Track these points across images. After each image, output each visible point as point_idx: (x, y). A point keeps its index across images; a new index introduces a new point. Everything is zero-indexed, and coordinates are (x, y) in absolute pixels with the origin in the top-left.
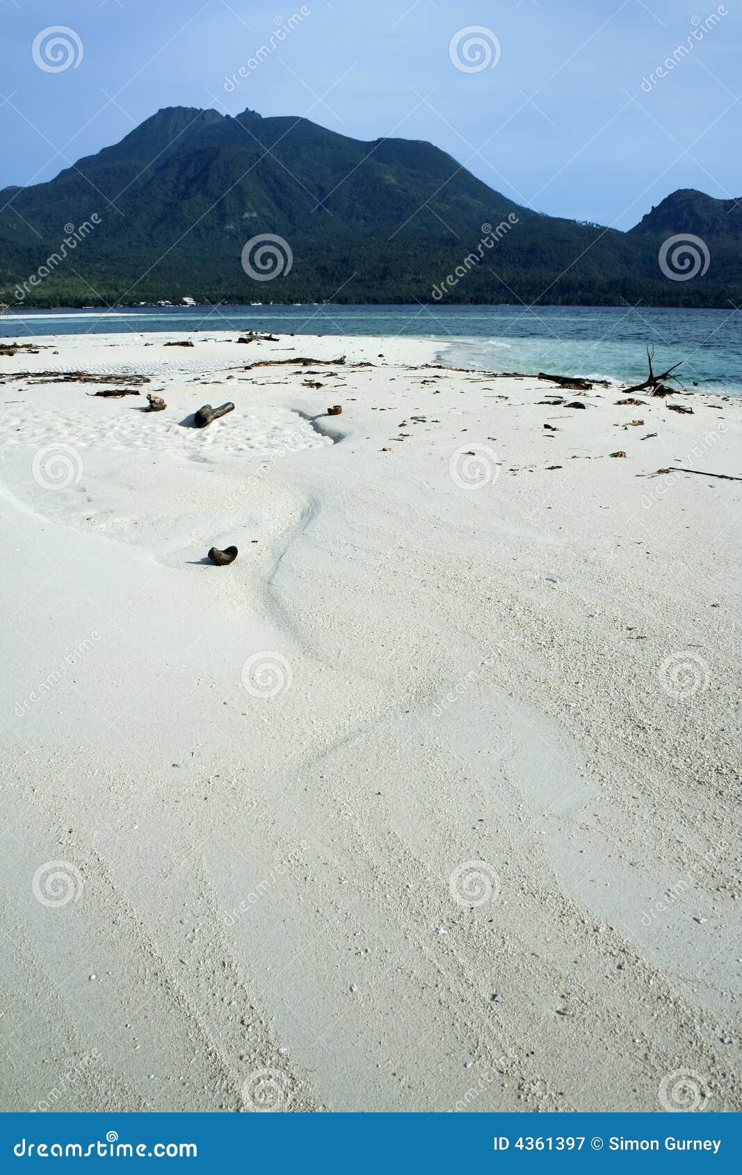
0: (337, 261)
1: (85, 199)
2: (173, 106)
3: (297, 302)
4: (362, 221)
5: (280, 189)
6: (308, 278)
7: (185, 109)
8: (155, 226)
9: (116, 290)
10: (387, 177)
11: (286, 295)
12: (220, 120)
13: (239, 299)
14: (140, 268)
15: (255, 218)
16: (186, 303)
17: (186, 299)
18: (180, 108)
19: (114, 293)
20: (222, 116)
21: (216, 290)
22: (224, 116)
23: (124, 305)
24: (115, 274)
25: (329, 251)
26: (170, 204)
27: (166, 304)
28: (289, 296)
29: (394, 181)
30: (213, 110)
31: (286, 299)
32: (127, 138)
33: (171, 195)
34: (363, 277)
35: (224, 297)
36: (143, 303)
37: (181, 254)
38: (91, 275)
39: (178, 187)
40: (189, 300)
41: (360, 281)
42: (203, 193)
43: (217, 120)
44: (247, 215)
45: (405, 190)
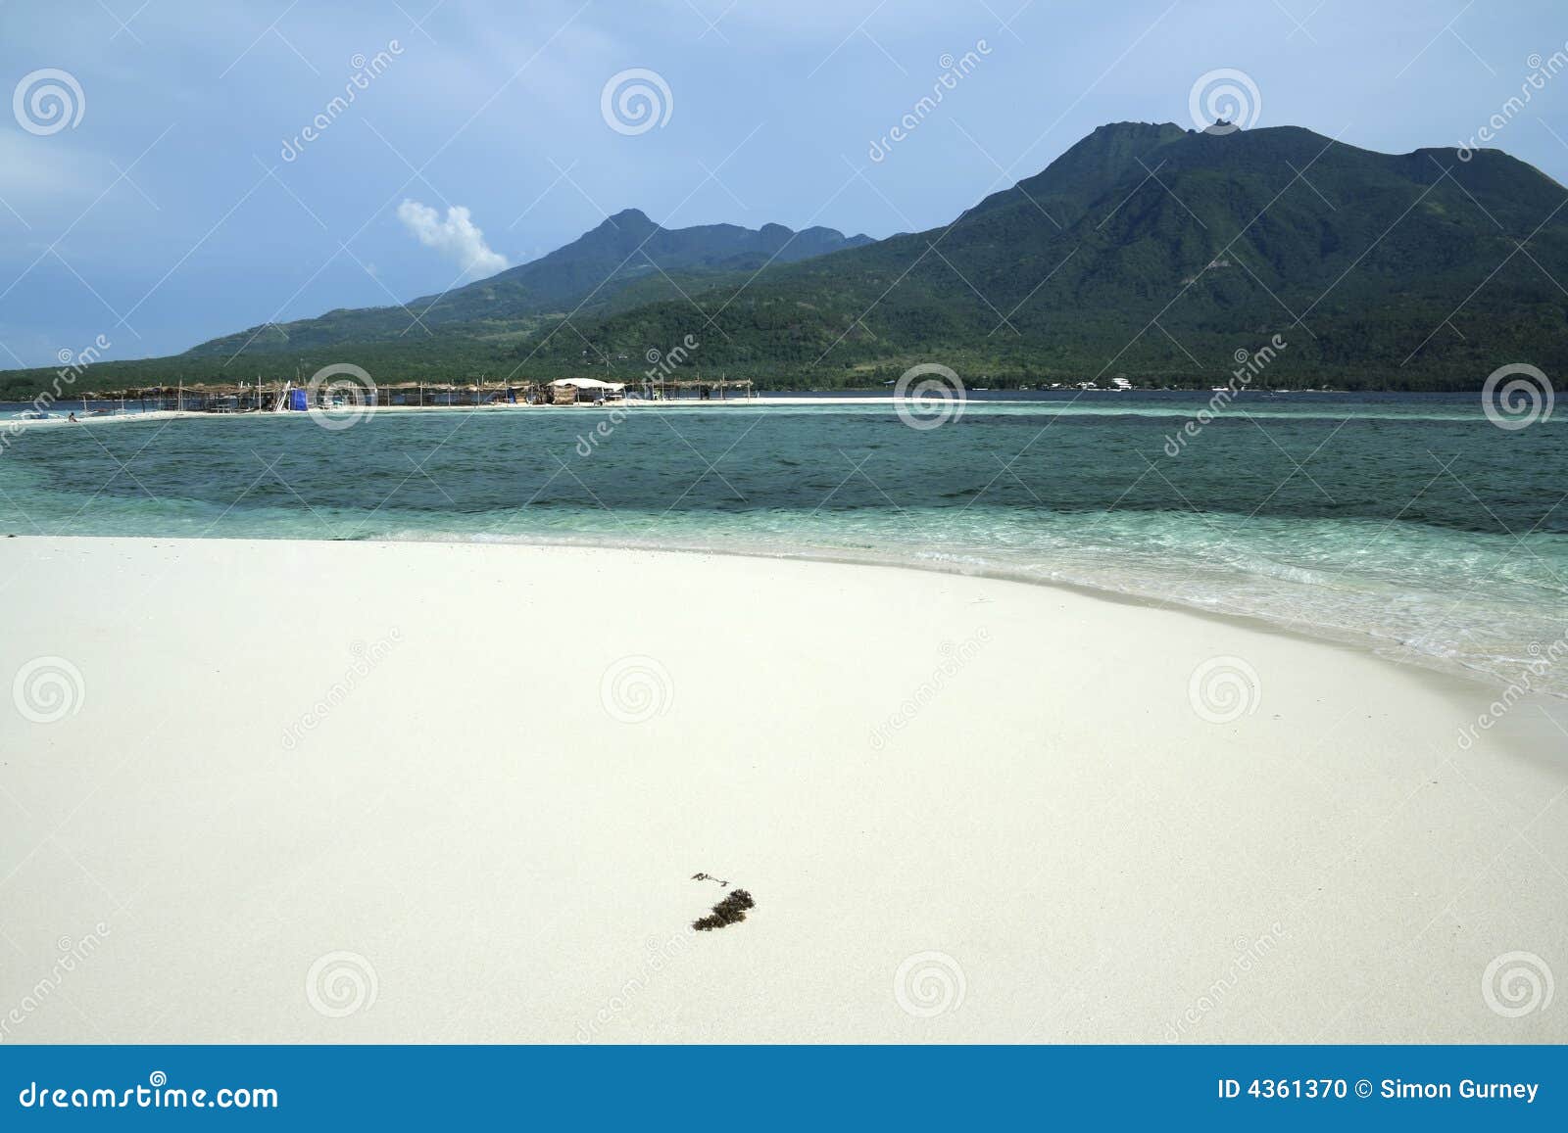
0: (1347, 327)
1: (992, 246)
2: (1116, 122)
3: (1282, 386)
4: (1388, 270)
5: (1265, 227)
6: (1302, 354)
7: (1133, 125)
8: (1083, 280)
9: (1023, 366)
10: (1431, 205)
11: (1267, 377)
12: (1179, 138)
13: (1194, 382)
14: (1059, 337)
15: (1224, 268)
16: (1117, 386)
17: (1118, 381)
18: (1125, 124)
19: (1020, 371)
20: (1184, 131)
21: (1163, 368)
22: (1187, 131)
23: (1029, 387)
24: (1024, 345)
25: (1335, 313)
26: (1106, 251)
27: (1090, 387)
28: (1270, 378)
29: (1440, 210)
30: (1171, 124)
31: (1266, 382)
32: (1052, 166)
33: (1107, 238)
34: (1387, 351)
35: (1175, 379)
36: (1056, 385)
37: (1118, 318)
38: (991, 347)
39: (1118, 228)
40: (1122, 383)
41: (1382, 357)
42: (1152, 235)
43: (1176, 138)
44: (1213, 264)
45: (1458, 222)
